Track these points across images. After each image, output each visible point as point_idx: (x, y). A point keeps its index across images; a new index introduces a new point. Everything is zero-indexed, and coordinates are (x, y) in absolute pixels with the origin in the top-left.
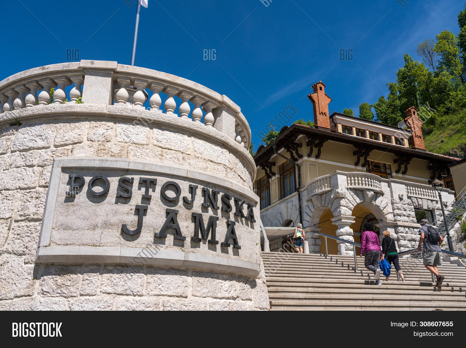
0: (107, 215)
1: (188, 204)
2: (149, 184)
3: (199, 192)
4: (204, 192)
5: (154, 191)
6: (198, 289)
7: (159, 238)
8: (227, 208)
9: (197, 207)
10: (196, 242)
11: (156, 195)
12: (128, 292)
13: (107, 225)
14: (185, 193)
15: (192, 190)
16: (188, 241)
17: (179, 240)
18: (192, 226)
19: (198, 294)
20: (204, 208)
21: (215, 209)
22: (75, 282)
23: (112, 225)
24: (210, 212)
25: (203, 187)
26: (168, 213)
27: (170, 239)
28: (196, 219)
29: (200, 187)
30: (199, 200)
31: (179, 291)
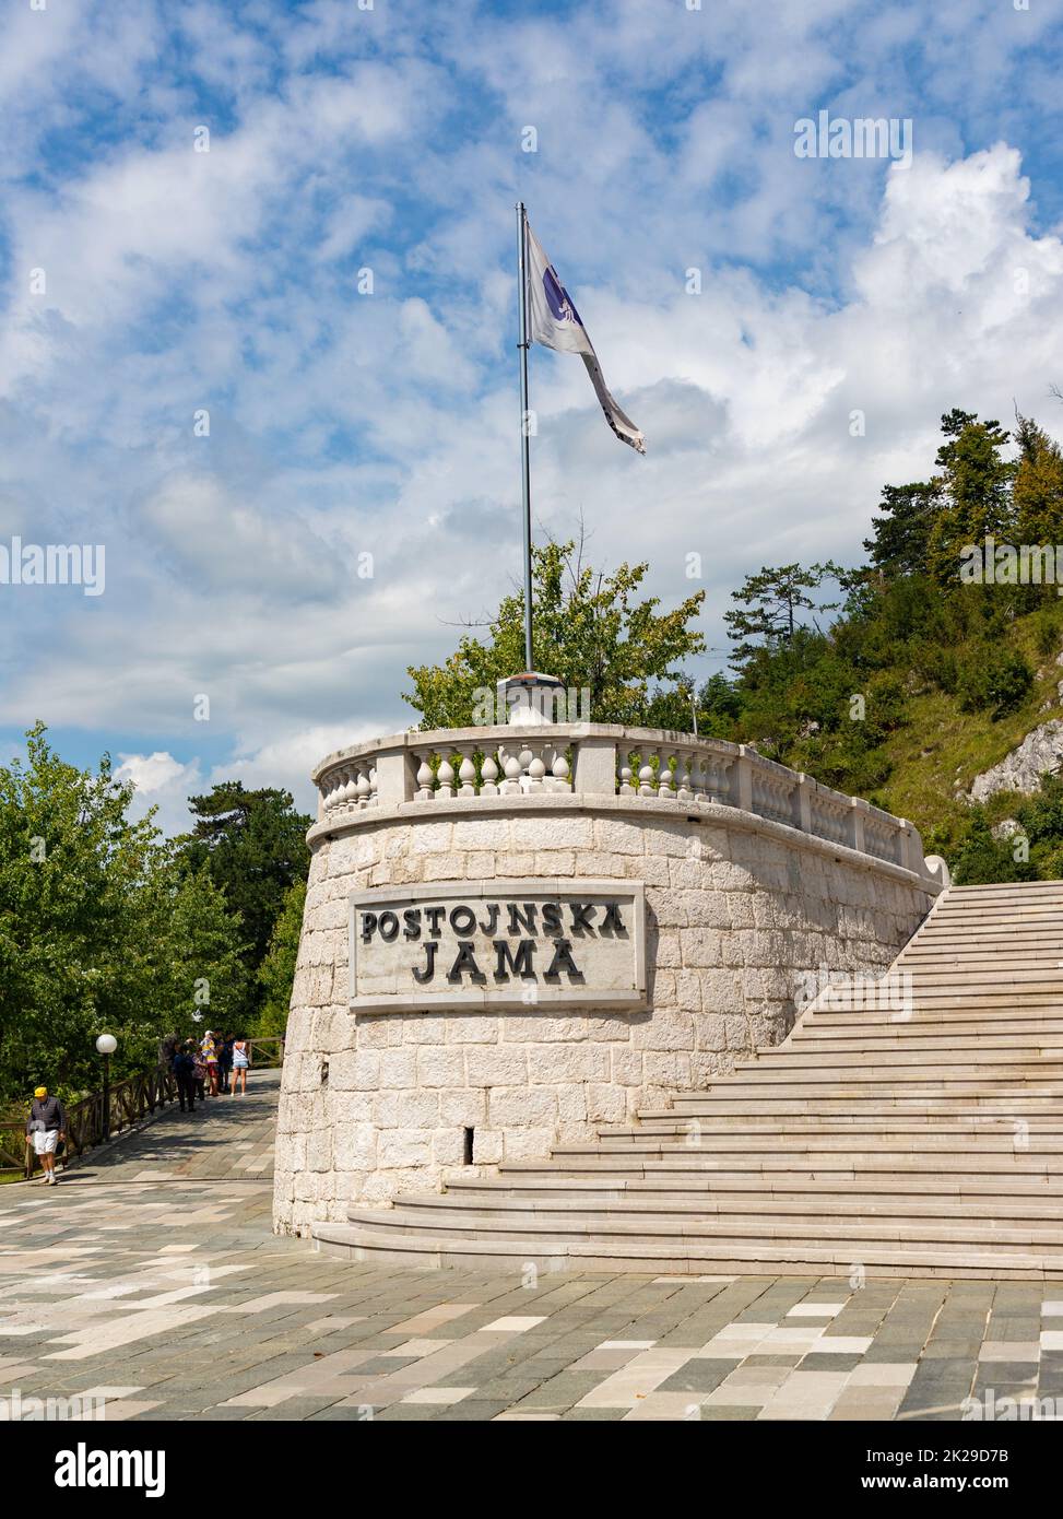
0: (400, 958)
1: (490, 930)
2: (435, 914)
3: (504, 911)
4: (513, 910)
5: (444, 920)
6: (513, 1033)
7: (454, 977)
8: (553, 926)
9: (502, 933)
10: (501, 976)
11: (444, 924)
12: (430, 1041)
13: (400, 969)
14: (483, 917)
15: (494, 911)
16: (490, 977)
17: (478, 978)
18: (495, 957)
19: (513, 1039)
20: (514, 930)
21: (532, 928)
22: (384, 1032)
23: (405, 969)
24: (525, 935)
25: (523, 902)
26: (461, 944)
27: (465, 975)
28: (502, 948)
29: (503, 905)
30: (504, 920)
31: (488, 1036)
